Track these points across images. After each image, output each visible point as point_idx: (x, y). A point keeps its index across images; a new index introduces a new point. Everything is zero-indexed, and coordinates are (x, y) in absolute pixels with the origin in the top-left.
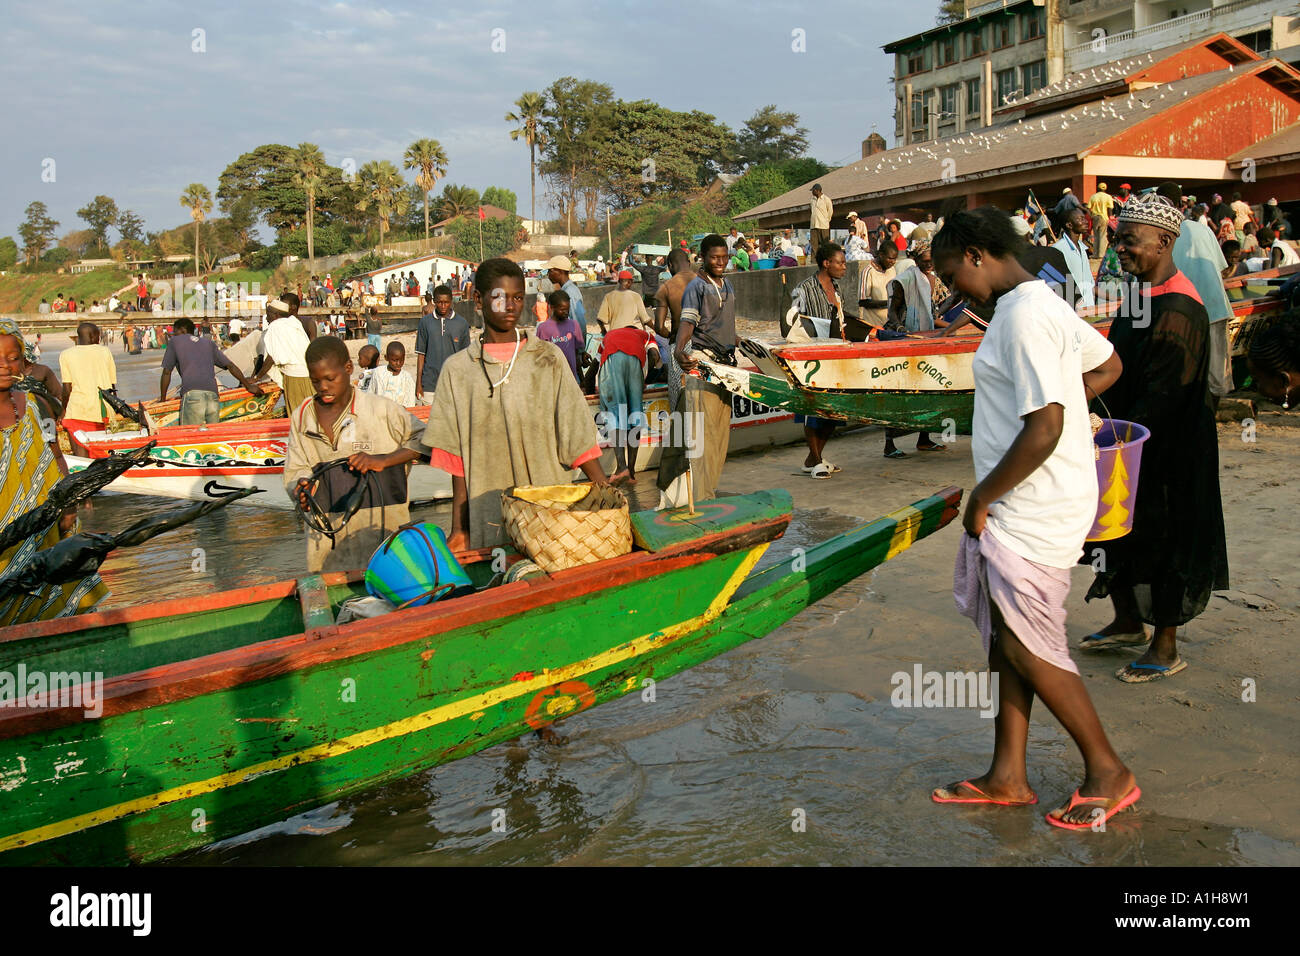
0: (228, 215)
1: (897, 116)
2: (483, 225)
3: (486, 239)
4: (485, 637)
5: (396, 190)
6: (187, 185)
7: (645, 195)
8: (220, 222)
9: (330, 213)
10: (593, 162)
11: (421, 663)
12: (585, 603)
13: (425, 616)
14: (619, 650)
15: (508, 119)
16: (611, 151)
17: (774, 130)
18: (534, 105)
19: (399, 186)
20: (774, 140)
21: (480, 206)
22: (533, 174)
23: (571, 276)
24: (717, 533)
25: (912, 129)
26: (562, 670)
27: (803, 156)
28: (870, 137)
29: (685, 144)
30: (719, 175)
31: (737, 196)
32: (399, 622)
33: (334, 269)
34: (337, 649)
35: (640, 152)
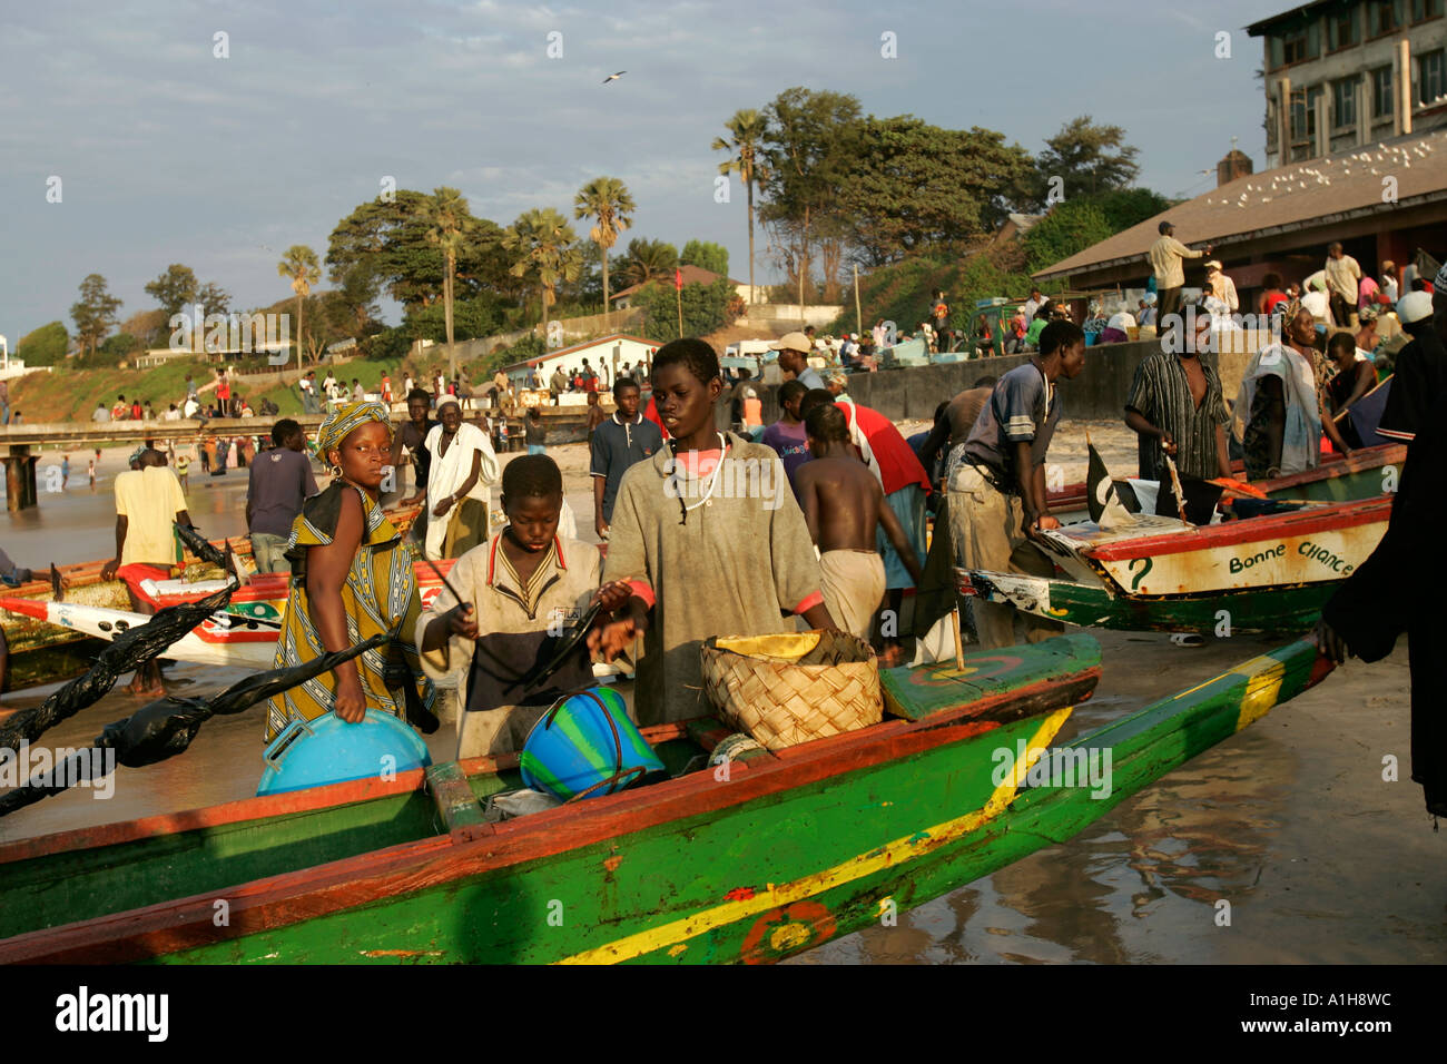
0: (340, 287)
1: (1269, 124)
2: (683, 293)
3: (686, 312)
4: (690, 840)
5: (564, 247)
6: (287, 248)
7: (907, 246)
8: (331, 296)
9: (476, 280)
10: (833, 203)
11: (605, 874)
12: (822, 792)
13: (609, 809)
14: (868, 857)
15: (715, 147)
16: (859, 187)
17: (1088, 150)
18: (752, 127)
19: (568, 243)
20: (1090, 165)
21: (678, 267)
22: (751, 222)
23: (809, 360)
24: (1000, 693)
25: (1291, 143)
26: (792, 885)
27: (1131, 186)
28: (1230, 156)
29: (961, 172)
30: (1011, 216)
31: (1038, 244)
32: (575, 817)
33: (481, 356)
34: (494, 854)
35: (899, 187)
